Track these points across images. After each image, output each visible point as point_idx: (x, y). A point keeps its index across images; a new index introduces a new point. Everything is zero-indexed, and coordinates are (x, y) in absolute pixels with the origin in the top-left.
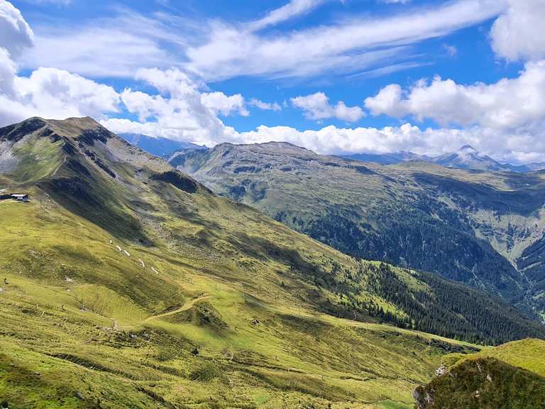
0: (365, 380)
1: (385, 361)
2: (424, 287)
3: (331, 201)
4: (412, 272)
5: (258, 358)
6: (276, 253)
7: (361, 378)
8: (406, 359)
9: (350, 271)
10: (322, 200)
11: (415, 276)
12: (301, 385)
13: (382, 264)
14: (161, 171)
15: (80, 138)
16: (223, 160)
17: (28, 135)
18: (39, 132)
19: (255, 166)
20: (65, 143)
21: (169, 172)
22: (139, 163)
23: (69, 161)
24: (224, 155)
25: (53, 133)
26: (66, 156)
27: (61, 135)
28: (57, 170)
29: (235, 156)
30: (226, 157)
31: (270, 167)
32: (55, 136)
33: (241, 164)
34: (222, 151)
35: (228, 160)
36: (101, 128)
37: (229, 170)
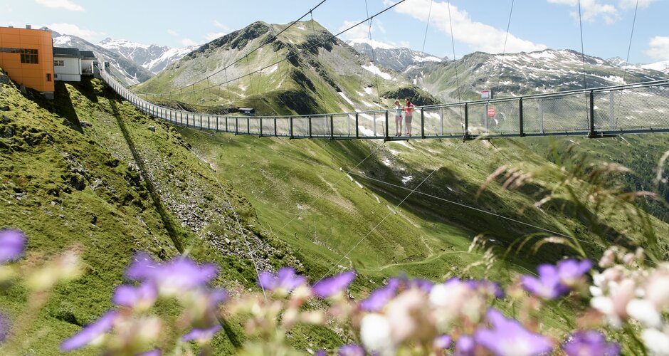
14: (395, 89)
15: (304, 46)
16: (474, 76)
17: (251, 43)
18: (262, 38)
19: (521, 84)
20: (288, 51)
21: (406, 89)
22: (370, 77)
23: (294, 72)
24: (476, 69)
25: (277, 40)
26: (290, 66)
27: (284, 42)
28: (282, 82)
29: (492, 70)
30: (478, 71)
31: (544, 88)
32: (278, 43)
33: (499, 81)
34: (473, 64)
35: (481, 76)
36: (326, 33)
37: (480, 89)
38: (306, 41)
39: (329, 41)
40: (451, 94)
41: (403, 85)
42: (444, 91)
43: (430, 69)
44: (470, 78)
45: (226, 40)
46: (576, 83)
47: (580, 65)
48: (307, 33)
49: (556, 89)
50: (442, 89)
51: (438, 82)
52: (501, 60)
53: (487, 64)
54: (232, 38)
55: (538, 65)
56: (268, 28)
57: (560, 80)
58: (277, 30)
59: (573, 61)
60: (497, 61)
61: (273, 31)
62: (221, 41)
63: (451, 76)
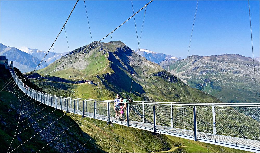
15: (116, 52)
16: (192, 66)
17: (92, 51)
18: (97, 49)
19: (214, 70)
20: (109, 55)
21: (161, 72)
22: (145, 66)
23: (111, 64)
24: (193, 63)
25: (104, 50)
26: (109, 61)
27: (107, 50)
28: (105, 68)
29: (201, 63)
30: (195, 64)
31: (225, 71)
32: (104, 51)
33: (204, 68)
34: (192, 60)
35: (196, 66)
36: (126, 47)
37: (196, 72)
38: (116, 50)
43: (173, 63)
44: (191, 67)
45: (81, 50)
46: (239, 69)
47: (242, 61)
48: (117, 47)
49: (230, 72)
50: (178, 72)
51: (176, 69)
52: (205, 59)
53: (199, 60)
54: (83, 49)
55: (222, 61)
56: (100, 44)
57: (232, 68)
58: (104, 45)
59: (238, 59)
60: (203, 59)
61: (102, 46)
62: (79, 50)
63: (182, 66)
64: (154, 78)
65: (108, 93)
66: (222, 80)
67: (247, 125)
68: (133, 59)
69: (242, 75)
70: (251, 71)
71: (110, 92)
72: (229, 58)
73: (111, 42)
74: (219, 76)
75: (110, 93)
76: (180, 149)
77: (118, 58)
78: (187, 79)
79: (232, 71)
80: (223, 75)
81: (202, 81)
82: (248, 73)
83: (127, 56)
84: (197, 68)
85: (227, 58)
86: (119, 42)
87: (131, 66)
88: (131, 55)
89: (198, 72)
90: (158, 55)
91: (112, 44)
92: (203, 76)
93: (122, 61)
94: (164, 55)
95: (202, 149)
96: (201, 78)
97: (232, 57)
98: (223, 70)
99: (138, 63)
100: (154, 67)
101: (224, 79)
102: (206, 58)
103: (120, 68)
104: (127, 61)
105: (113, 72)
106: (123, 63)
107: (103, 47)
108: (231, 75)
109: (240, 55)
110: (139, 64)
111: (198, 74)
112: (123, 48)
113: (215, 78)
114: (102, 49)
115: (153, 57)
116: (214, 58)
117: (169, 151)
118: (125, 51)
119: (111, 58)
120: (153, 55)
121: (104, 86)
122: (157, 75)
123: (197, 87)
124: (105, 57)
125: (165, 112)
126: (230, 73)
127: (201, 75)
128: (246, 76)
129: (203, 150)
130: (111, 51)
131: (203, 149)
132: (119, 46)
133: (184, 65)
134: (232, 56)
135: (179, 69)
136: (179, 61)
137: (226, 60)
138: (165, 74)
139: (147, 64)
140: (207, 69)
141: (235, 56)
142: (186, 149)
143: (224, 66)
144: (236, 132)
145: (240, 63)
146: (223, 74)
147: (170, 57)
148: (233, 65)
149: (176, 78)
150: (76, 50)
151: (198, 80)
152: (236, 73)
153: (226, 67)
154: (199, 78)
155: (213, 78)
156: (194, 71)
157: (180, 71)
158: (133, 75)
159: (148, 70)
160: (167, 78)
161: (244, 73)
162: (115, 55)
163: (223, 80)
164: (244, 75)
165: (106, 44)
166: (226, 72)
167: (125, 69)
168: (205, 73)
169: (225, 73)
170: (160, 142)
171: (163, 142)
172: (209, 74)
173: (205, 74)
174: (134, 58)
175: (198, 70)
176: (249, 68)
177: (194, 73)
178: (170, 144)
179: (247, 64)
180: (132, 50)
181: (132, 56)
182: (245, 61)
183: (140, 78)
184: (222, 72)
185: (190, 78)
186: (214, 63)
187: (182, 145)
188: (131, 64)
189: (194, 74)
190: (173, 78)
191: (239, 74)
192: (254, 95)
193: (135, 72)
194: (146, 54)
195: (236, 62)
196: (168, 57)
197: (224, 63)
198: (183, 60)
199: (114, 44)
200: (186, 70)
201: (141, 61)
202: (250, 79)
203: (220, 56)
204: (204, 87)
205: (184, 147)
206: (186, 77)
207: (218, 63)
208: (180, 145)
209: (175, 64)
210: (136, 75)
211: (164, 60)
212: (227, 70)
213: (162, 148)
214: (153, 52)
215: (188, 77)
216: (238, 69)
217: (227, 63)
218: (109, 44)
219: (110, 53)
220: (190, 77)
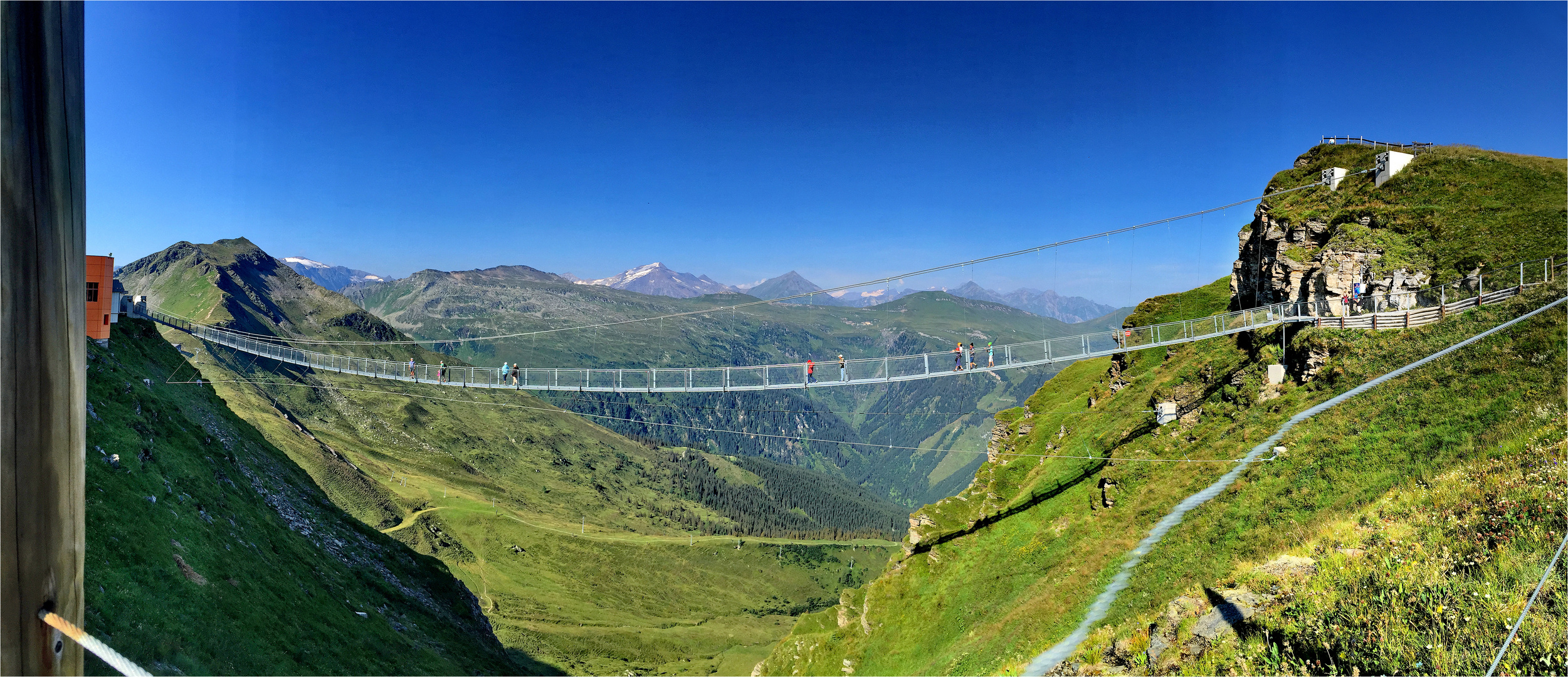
0: (698, 624)
1: (722, 591)
2: (754, 479)
3: (601, 357)
4: (732, 458)
5: (531, 607)
6: (527, 439)
7: (692, 622)
8: (750, 582)
9: (643, 464)
10: (586, 355)
11: (737, 464)
12: (606, 645)
13: (689, 451)
14: (341, 314)
15: (234, 267)
16: (424, 297)
17: (173, 267)
18: (186, 261)
19: (477, 305)
20: (219, 275)
21: (353, 315)
22: (311, 302)
23: (227, 299)
24: (427, 288)
25: (204, 262)
26: (221, 292)
27: (213, 263)
28: (212, 311)
29: (445, 290)
30: (430, 291)
31: (500, 306)
32: (206, 265)
33: (454, 302)
34: (423, 282)
35: (434, 296)
36: (259, 252)
37: (434, 312)
38: (235, 261)
39: (268, 264)
40: (399, 319)
41: (352, 309)
42: (391, 315)
43: (373, 291)
44: (420, 299)
45: (143, 264)
46: (533, 301)
47: (536, 281)
48: (236, 252)
49: (513, 308)
50: (388, 313)
51: (383, 305)
52: (454, 278)
53: (440, 283)
54: (150, 262)
55: (493, 283)
56: (194, 249)
57: (517, 300)
58: (204, 250)
59: (528, 278)
60: (451, 280)
61: (200, 252)
62: (137, 265)
63: (397, 297)
64: (335, 331)
65: (221, 375)
66: (496, 329)
67: (566, 431)
68: (278, 283)
69: (539, 314)
70: (558, 304)
71: (226, 372)
72: (508, 276)
73: (221, 242)
74: (489, 321)
75: (226, 375)
76: (425, 517)
77: (238, 281)
78: (412, 329)
79: (518, 305)
80: (499, 318)
81: (450, 334)
82: (553, 310)
83: (263, 276)
84: (437, 301)
85: (503, 276)
86: (242, 241)
87: (274, 301)
88: (274, 274)
89: (440, 312)
90: (333, 271)
91: (223, 247)
92: (453, 320)
93: (251, 289)
94: (348, 271)
95: (478, 509)
96: (449, 328)
97: (513, 273)
98: (498, 304)
99: (292, 295)
100: (333, 302)
101: (501, 327)
102: (456, 276)
103: (247, 308)
104: (261, 289)
105: (231, 318)
106: (253, 296)
107: (202, 256)
108: (515, 317)
109: (531, 269)
110: (296, 297)
111: (439, 317)
112: (250, 254)
113: (480, 326)
114: (199, 261)
115: (320, 278)
116: (475, 276)
117: (400, 526)
118: (256, 263)
119: (225, 283)
120: (320, 273)
121: (211, 358)
122: (341, 324)
123: (439, 351)
124: (209, 280)
125: (370, 420)
126: (512, 312)
127: (447, 320)
128: (548, 316)
129: (483, 511)
130: (223, 265)
131: (480, 508)
132: (240, 250)
133: (403, 295)
134: (514, 271)
135: (389, 304)
136: (388, 284)
137: (502, 281)
138: (363, 319)
139: (316, 295)
140: (461, 305)
141: (520, 269)
142: (440, 514)
143: (497, 294)
144: (545, 452)
145: (534, 286)
146: (497, 314)
147: (362, 274)
148: (518, 291)
149: (391, 330)
150: (131, 264)
151: (439, 331)
152: (527, 309)
153: (503, 297)
154: (444, 326)
155: (476, 326)
156: (430, 309)
157: (394, 311)
158: (281, 324)
159: (318, 311)
160: (369, 330)
161: (542, 310)
162: (230, 273)
163: (498, 328)
164: (544, 315)
165: (209, 247)
166: (504, 310)
167: (259, 309)
168: (458, 315)
169: (502, 311)
170: (374, 505)
171: (382, 504)
172: (466, 315)
173: (456, 317)
174: (282, 280)
175: (440, 307)
176: (554, 297)
177: (430, 315)
178: (399, 505)
179: (549, 289)
180: (276, 262)
181: (276, 275)
182: (543, 282)
183: (300, 333)
184: (494, 310)
185: (420, 329)
186: (477, 289)
187: (430, 504)
188: (275, 296)
189: (429, 317)
190: (384, 328)
191: (533, 313)
192: (570, 358)
193: (287, 319)
194: (302, 270)
195: (524, 285)
196: (358, 275)
197: (498, 288)
198: (399, 282)
199: (229, 246)
200: (407, 308)
201: (300, 288)
202: (557, 321)
203: (489, 272)
204: (457, 349)
205: (433, 509)
206: (410, 326)
207: (484, 288)
208: (424, 505)
209: (379, 295)
210: (288, 325)
211: (348, 284)
212: (505, 303)
213: (381, 520)
214: (320, 264)
215: (413, 326)
216: (531, 301)
217: (504, 286)
218: (216, 247)
219: (220, 269)
220: (420, 325)
